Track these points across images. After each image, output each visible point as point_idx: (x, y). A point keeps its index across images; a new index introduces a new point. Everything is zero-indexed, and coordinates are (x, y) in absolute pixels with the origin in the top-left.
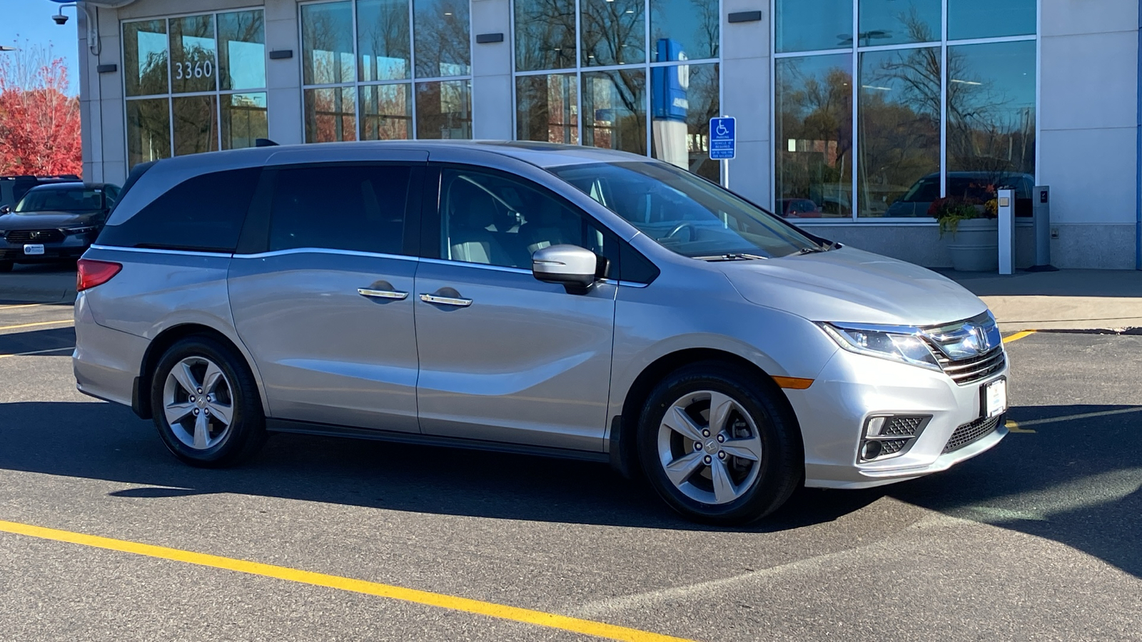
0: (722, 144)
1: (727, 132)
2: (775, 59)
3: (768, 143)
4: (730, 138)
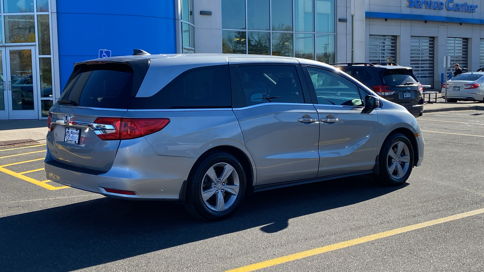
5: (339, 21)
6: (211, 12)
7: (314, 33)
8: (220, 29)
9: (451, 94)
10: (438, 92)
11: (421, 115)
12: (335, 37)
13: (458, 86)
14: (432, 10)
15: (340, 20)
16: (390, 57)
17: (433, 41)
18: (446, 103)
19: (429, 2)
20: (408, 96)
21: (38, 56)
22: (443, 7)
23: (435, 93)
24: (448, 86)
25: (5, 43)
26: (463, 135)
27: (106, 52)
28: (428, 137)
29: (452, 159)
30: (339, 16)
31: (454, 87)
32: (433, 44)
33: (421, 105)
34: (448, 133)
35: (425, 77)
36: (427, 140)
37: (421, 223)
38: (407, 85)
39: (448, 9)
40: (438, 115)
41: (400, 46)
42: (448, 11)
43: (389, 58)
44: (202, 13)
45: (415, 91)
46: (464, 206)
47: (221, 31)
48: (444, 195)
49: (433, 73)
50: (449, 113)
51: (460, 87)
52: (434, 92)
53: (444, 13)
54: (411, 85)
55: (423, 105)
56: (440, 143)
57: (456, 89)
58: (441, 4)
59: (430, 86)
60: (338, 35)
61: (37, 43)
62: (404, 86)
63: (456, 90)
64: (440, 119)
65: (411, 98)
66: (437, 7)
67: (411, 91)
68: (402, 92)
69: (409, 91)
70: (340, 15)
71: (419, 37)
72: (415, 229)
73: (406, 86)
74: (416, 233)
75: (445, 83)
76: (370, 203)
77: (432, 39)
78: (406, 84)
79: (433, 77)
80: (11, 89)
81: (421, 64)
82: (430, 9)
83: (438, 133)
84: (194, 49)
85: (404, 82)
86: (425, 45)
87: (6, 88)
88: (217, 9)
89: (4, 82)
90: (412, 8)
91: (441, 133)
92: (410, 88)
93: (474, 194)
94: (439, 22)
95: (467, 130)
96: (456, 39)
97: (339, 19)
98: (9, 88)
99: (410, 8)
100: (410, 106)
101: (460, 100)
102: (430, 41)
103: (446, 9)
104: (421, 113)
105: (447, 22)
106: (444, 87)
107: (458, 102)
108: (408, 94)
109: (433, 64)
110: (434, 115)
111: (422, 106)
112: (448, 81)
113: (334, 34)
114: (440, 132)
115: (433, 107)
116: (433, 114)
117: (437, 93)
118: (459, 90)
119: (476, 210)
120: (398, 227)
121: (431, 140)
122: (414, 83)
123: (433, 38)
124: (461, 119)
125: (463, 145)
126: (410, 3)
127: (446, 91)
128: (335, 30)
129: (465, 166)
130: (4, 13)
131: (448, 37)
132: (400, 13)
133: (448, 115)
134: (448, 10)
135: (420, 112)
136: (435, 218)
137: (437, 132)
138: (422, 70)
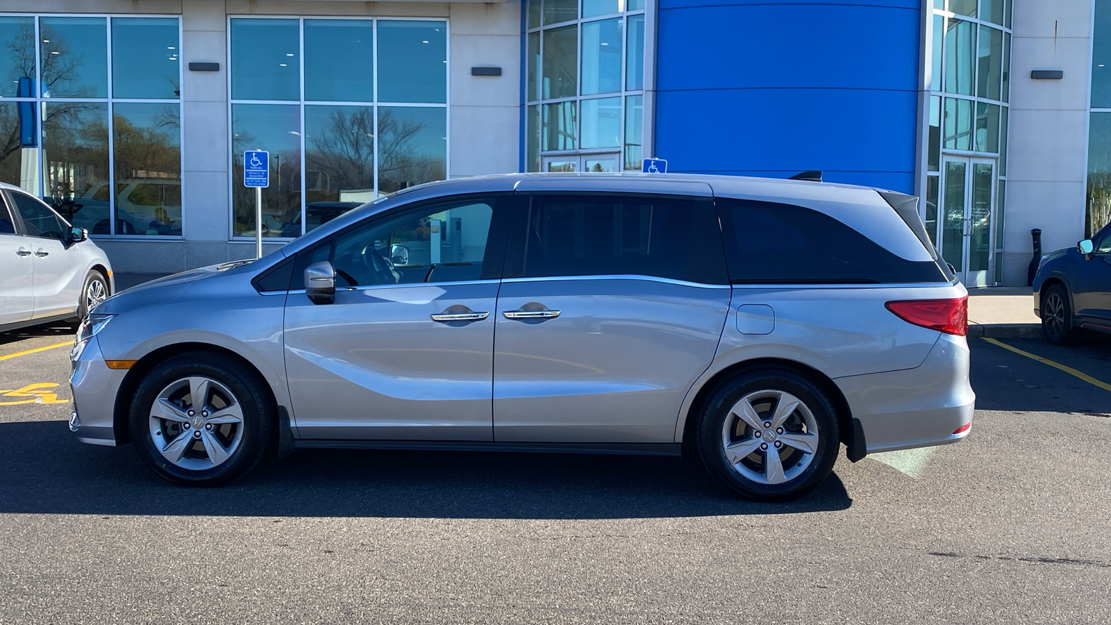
0: (256, 174)
1: (261, 164)
2: (232, 104)
3: (226, 174)
4: (263, 169)
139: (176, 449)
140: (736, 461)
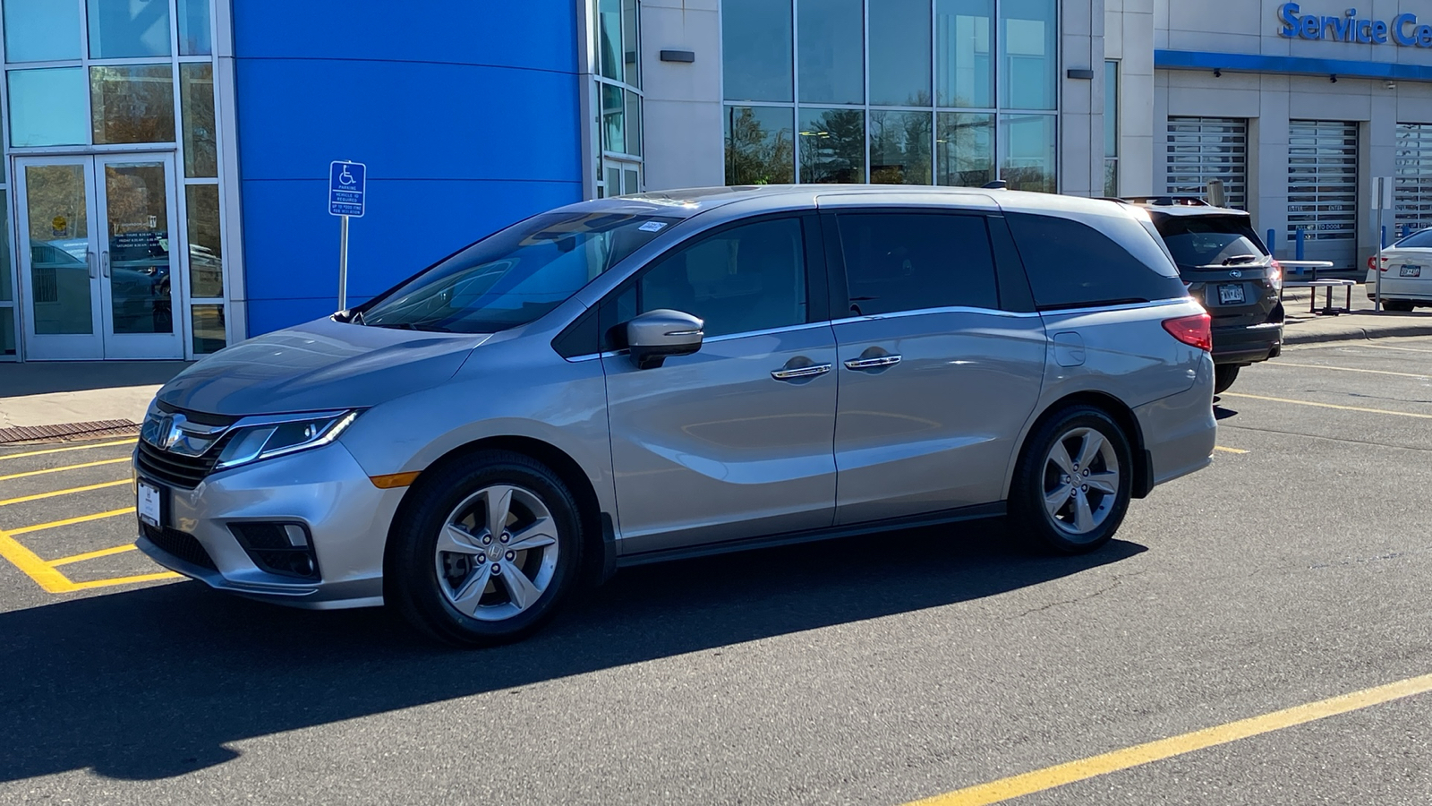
5: (1069, 77)
6: (693, 53)
7: (994, 111)
8: (719, 103)
9: (1395, 286)
10: (1355, 282)
11: (1274, 353)
12: (1058, 123)
13: (1415, 263)
14: (1350, 44)
15: (1071, 74)
16: (1216, 180)
17: (1355, 133)
18: (1381, 313)
19: (1342, 23)
20: (1233, 298)
21: (182, 182)
22: (1384, 35)
23: (1344, 283)
24: (1383, 265)
25: (93, 144)
26: (1402, 414)
27: (350, 168)
28: (1290, 422)
29: (1342, 498)
30: (1070, 61)
31: (1404, 266)
32: (1355, 142)
33: (1276, 324)
34: (1355, 409)
35: (1332, 236)
36: (1286, 430)
37: (1158, 739)
38: (1231, 264)
39: (1400, 42)
40: (1346, 350)
41: (1258, 149)
42: (1400, 48)
43: (1215, 183)
44: (666, 56)
45: (1256, 281)
46: (1328, 673)
47: (722, 107)
48: (1273, 631)
49: (1355, 226)
50: (1379, 345)
51: (1419, 267)
52: (1342, 281)
53: (1386, 53)
54: (1243, 265)
55: (1281, 324)
56: (1320, 443)
57: (1408, 273)
58: (1380, 27)
59: (1331, 264)
60: (1064, 116)
61: (179, 143)
62: (1221, 266)
63: (1409, 276)
64: (1345, 364)
65: (1244, 302)
66: (1368, 36)
67: (1244, 284)
68: (1216, 285)
69: (1238, 283)
70: (1072, 59)
71: (1314, 123)
72: (1127, 767)
73: (1228, 266)
74: (1123, 784)
75: (1376, 256)
76: (1017, 659)
77: (1353, 129)
78: (1229, 259)
79: (1354, 236)
80: (108, 274)
81: (1321, 198)
82: (1347, 42)
83: (1328, 408)
84: (640, 159)
85: (1223, 256)
86: (1330, 144)
87: (95, 273)
88: (708, 43)
89: (92, 253)
90: (1292, 40)
91: (1338, 407)
92: (1240, 275)
93: (1372, 629)
94: (1372, 78)
95: (1418, 399)
96: (1422, 127)
97: (1069, 71)
98: (104, 271)
99: (1288, 40)
100: (1241, 326)
101: (1421, 304)
102: (1346, 133)
103: (1392, 43)
104: (1274, 347)
105: (1396, 80)
106: (1374, 268)
107: (1416, 309)
108: (1233, 291)
109: (1354, 198)
110: (1331, 352)
111: (1279, 327)
112: (1385, 250)
113: (1055, 113)
114: (1333, 406)
115: (1335, 326)
116: (1332, 348)
117: (1353, 284)
118: (1418, 276)
119: (1360, 692)
120: (1075, 755)
121: (1296, 431)
122: (1253, 258)
123: (1356, 124)
124: (1408, 363)
125: (1391, 450)
126: (1289, 25)
127: (1380, 277)
128: (1057, 103)
129: (1375, 523)
130: (89, 58)
131: (1398, 123)
132: (1258, 53)
133: (1373, 351)
134: (1398, 45)
135: (1272, 345)
136: (1209, 721)
137: (1325, 405)
138: (1321, 217)
139: (472, 595)
140: (1055, 512)
